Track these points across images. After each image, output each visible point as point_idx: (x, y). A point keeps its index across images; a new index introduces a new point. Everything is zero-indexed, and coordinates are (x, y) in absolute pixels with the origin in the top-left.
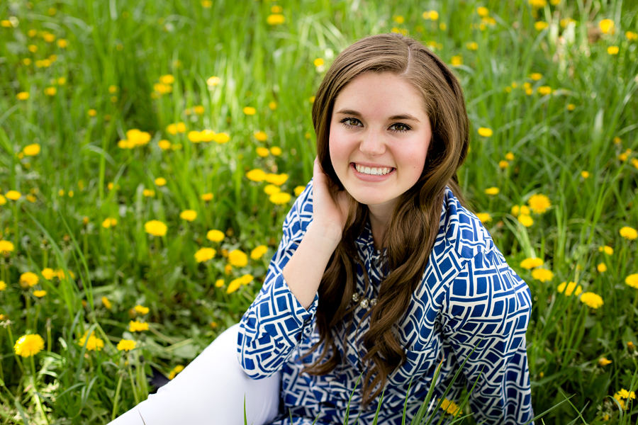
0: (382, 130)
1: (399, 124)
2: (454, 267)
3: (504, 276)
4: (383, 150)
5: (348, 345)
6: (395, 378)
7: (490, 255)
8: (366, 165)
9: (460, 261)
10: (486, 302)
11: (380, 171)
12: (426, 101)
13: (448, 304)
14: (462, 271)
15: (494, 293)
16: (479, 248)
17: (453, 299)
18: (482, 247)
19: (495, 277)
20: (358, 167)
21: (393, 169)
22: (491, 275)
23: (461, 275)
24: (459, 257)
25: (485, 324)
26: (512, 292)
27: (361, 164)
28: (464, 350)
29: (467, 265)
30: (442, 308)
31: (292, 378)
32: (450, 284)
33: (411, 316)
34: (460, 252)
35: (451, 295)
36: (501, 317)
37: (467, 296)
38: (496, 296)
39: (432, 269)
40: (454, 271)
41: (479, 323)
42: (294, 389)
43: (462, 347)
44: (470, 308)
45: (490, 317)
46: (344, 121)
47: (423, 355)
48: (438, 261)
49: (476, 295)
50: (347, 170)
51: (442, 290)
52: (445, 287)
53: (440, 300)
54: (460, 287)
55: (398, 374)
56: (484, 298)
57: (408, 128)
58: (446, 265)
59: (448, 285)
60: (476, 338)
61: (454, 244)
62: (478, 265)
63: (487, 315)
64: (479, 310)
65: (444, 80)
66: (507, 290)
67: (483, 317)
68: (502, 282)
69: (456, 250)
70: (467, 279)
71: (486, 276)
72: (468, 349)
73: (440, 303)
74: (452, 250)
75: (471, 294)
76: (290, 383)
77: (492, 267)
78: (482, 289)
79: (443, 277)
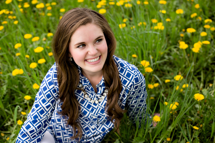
2: (132, 74)
13: (133, 87)
14: (135, 75)
21: (100, 56)
23: (136, 76)
24: (132, 70)
29: (136, 72)
31: (61, 136)
32: (133, 80)
34: (131, 69)
35: (135, 83)
39: (123, 78)
40: (133, 76)
42: (65, 140)
48: (124, 74)
50: (84, 63)
52: (132, 82)
54: (137, 80)
58: (129, 75)
59: (133, 81)
70: (138, 76)
74: (128, 69)
76: (62, 139)
79: (130, 79)
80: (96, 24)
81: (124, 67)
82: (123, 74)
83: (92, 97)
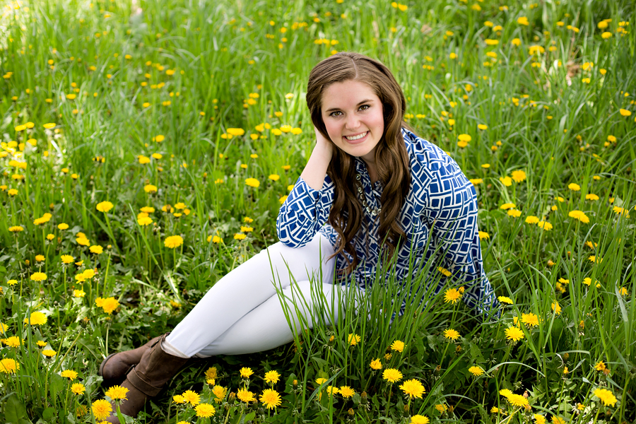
0: (355, 113)
1: (363, 106)
2: (428, 177)
3: (458, 178)
4: (359, 124)
5: (370, 238)
6: (402, 254)
7: (449, 167)
8: (353, 136)
9: (431, 173)
10: (451, 195)
11: (361, 136)
12: (373, 88)
13: (429, 199)
14: (434, 179)
15: (454, 189)
16: (441, 163)
17: (431, 196)
18: (443, 163)
19: (453, 179)
20: (348, 138)
21: (368, 132)
22: (451, 179)
23: (433, 181)
24: (430, 171)
25: (453, 210)
26: (464, 188)
27: (350, 136)
28: (441, 233)
29: (435, 175)
30: (425, 204)
32: (428, 187)
33: (406, 214)
34: (430, 168)
35: (430, 194)
36: (461, 204)
37: (439, 192)
38: (456, 191)
40: (429, 180)
41: (449, 210)
43: (440, 231)
44: (442, 200)
45: (455, 205)
46: (331, 115)
47: (418, 235)
48: (418, 176)
49: (444, 191)
50: (343, 142)
51: (424, 192)
52: (425, 190)
53: (423, 198)
54: (434, 188)
55: (404, 250)
56: (450, 192)
57: (369, 106)
58: (424, 177)
59: (427, 189)
60: (448, 222)
61: (426, 165)
62: (443, 173)
63: (453, 204)
64: (448, 200)
65: (378, 71)
66: (461, 187)
67: (451, 206)
68: (457, 181)
69: (428, 168)
70: (437, 182)
71: (449, 179)
72: (443, 232)
73: (424, 200)
74: (425, 168)
75: (441, 191)
77: (451, 174)
78: (447, 187)
79: (423, 184)
80: (361, 80)
81: (422, 162)
82: (416, 175)
83: (372, 205)
